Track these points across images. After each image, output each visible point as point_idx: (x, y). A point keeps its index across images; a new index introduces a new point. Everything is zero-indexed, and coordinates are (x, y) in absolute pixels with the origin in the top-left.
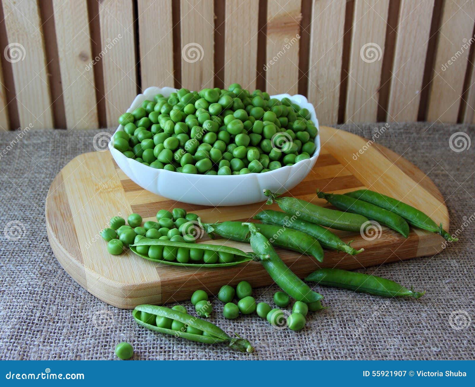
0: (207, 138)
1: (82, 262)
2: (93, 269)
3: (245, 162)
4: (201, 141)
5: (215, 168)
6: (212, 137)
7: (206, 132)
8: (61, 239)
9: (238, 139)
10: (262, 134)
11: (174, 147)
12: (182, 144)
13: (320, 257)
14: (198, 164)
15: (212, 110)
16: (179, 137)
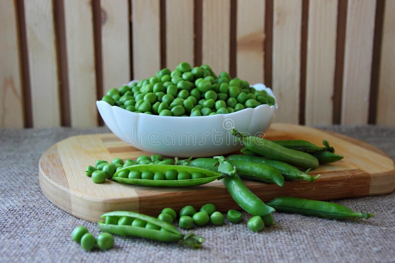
0: (181, 94)
1: (68, 187)
2: (78, 190)
3: (213, 109)
4: (176, 97)
5: (188, 113)
6: (185, 93)
7: (179, 90)
8: (51, 175)
9: (207, 95)
10: (228, 93)
11: (153, 101)
12: (159, 99)
13: (281, 182)
14: (173, 110)
15: (185, 76)
16: (157, 94)
